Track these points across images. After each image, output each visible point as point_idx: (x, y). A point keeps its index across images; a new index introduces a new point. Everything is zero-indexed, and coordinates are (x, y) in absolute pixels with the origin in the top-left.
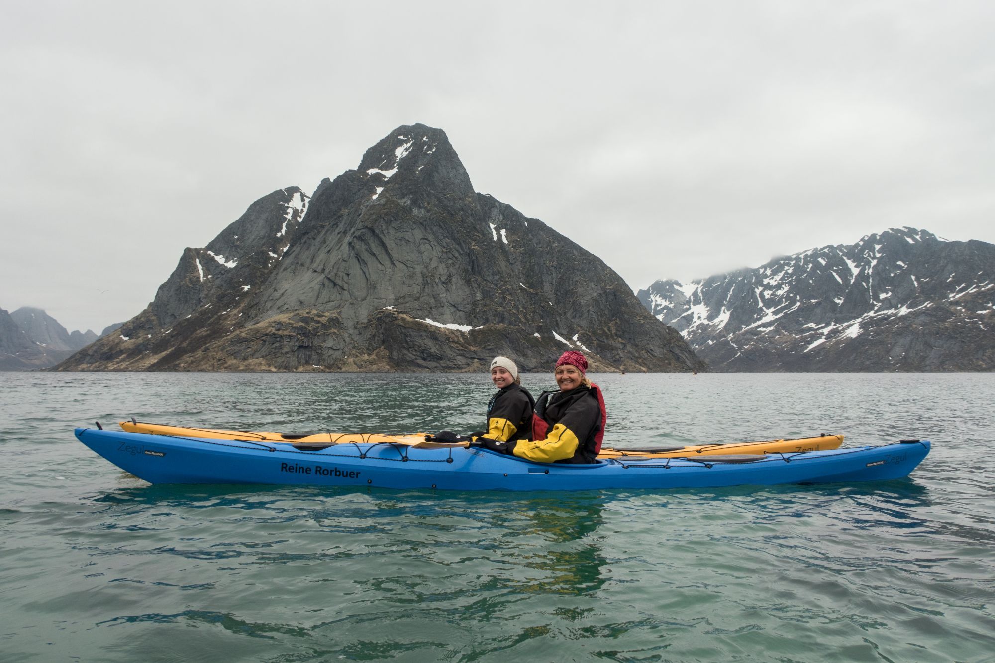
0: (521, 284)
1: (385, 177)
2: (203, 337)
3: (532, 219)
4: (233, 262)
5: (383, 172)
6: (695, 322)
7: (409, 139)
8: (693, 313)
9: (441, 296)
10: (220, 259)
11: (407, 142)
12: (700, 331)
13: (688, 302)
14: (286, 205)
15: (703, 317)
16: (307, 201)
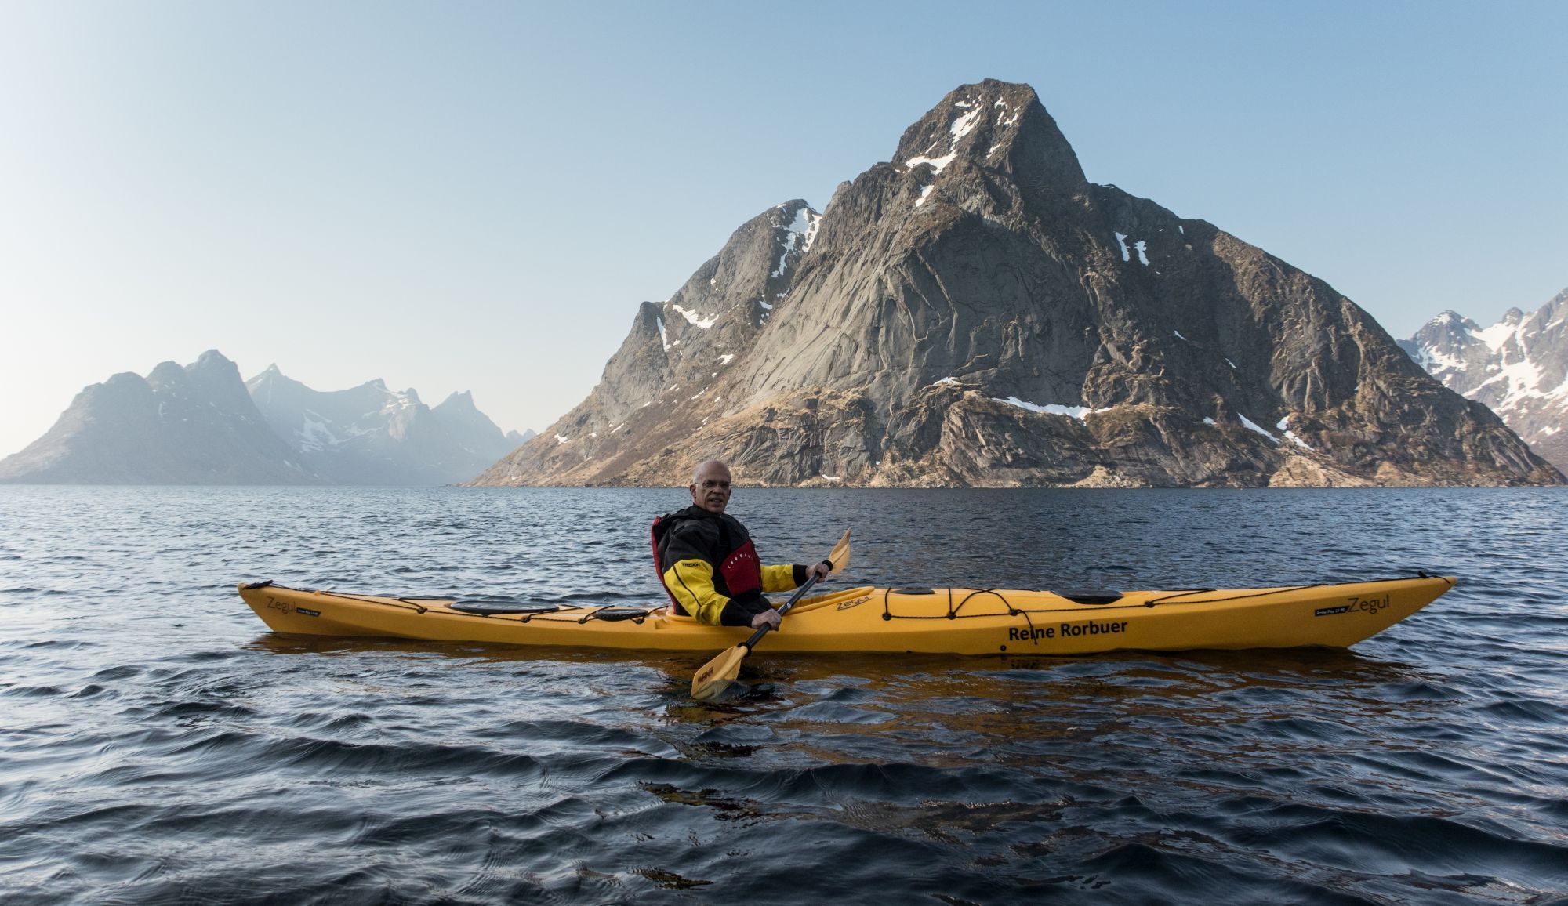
0: (1176, 333)
1: (935, 168)
2: (664, 435)
3: (1192, 221)
4: (709, 319)
5: (933, 162)
6: (1511, 395)
7: (973, 106)
8: (1506, 379)
9: (1034, 358)
10: (691, 316)
11: (969, 110)
12: (1524, 411)
13: (1497, 359)
14: (786, 229)
15: (1529, 385)
16: (817, 219)
